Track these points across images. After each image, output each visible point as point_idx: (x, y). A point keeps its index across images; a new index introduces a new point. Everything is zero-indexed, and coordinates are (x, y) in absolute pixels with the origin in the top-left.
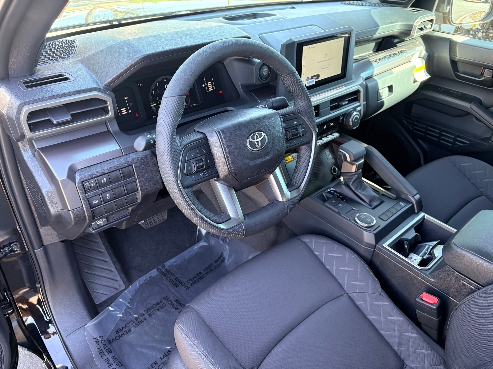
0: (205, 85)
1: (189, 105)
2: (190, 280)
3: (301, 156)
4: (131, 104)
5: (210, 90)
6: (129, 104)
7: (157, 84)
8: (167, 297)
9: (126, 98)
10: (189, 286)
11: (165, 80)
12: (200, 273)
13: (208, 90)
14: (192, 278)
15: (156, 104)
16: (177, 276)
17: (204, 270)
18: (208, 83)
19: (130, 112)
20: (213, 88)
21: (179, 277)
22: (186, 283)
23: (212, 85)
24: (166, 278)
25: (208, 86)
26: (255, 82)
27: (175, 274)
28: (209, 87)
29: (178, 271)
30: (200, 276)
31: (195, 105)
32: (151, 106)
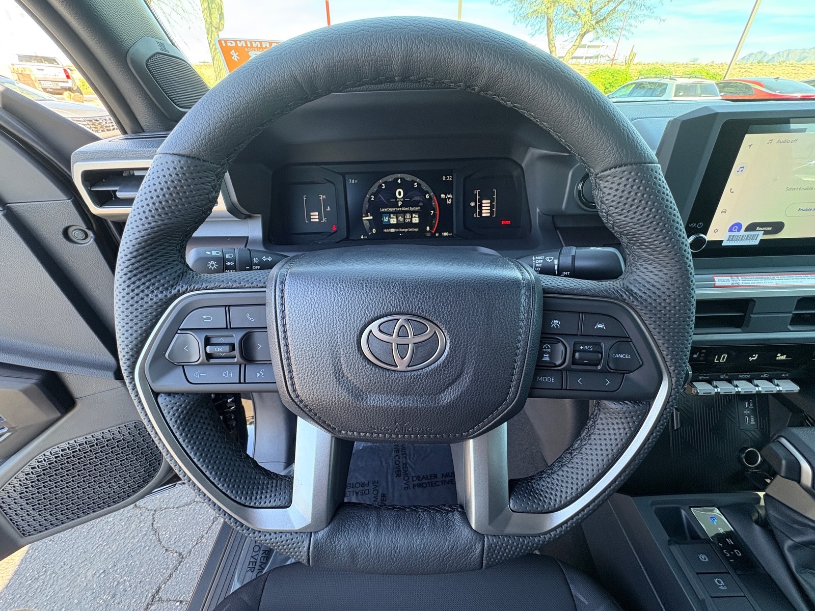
0: (476, 204)
1: (433, 232)
2: (418, 477)
3: (597, 427)
4: (329, 209)
5: (483, 215)
6: (325, 208)
7: (382, 186)
8: (377, 483)
9: (322, 197)
10: (411, 486)
11: (399, 181)
12: (436, 476)
13: (480, 213)
14: (421, 477)
15: (371, 218)
16: (408, 460)
17: (443, 475)
18: (484, 201)
19: (324, 220)
20: (492, 212)
21: (409, 464)
22: (411, 480)
23: (492, 206)
24: (395, 454)
25: (481, 207)
26: (564, 206)
27: (408, 458)
28: (483, 208)
29: (414, 456)
30: (433, 480)
31: (446, 234)
32: (363, 219)
